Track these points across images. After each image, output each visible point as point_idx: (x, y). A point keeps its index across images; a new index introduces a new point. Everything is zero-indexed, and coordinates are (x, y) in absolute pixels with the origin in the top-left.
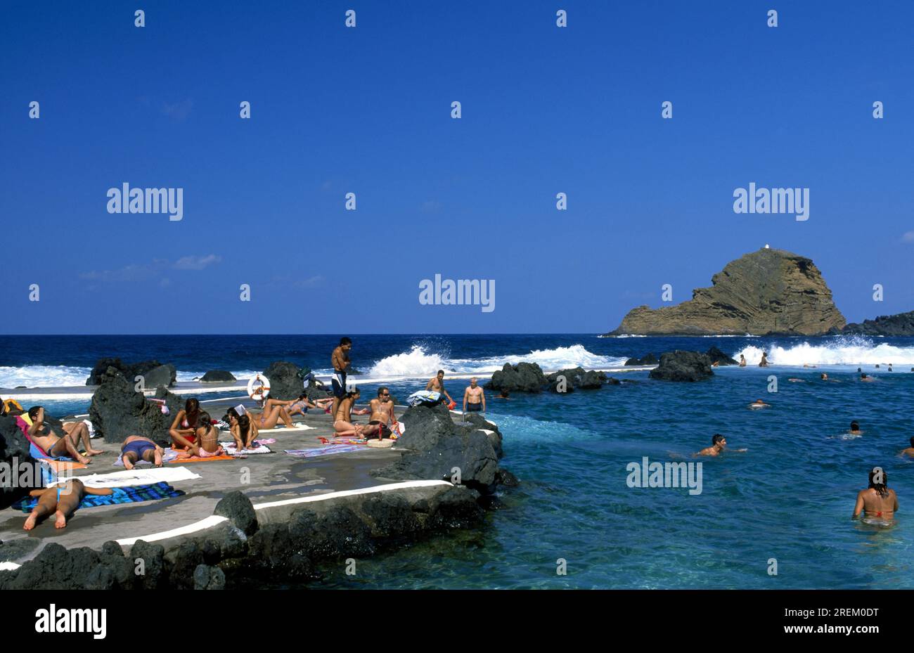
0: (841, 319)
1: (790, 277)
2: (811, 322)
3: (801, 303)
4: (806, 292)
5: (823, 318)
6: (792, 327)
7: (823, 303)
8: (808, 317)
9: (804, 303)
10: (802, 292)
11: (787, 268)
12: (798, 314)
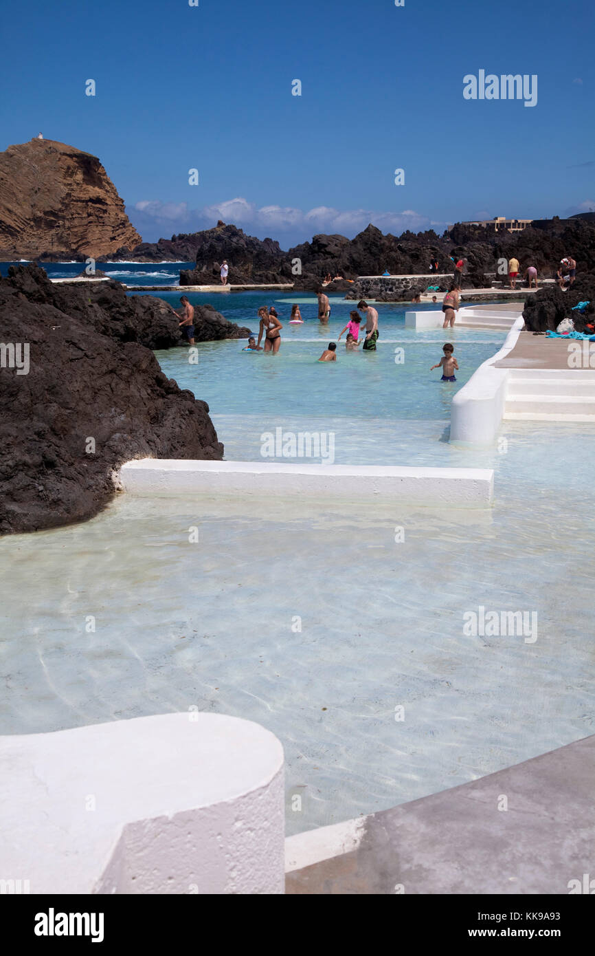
0: (136, 238)
1: (70, 180)
2: (99, 241)
3: (85, 215)
4: (91, 200)
5: (114, 235)
6: (74, 247)
7: (112, 215)
8: (94, 233)
9: (89, 215)
10: (87, 202)
11: (66, 167)
12: (81, 229)
